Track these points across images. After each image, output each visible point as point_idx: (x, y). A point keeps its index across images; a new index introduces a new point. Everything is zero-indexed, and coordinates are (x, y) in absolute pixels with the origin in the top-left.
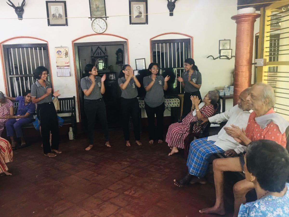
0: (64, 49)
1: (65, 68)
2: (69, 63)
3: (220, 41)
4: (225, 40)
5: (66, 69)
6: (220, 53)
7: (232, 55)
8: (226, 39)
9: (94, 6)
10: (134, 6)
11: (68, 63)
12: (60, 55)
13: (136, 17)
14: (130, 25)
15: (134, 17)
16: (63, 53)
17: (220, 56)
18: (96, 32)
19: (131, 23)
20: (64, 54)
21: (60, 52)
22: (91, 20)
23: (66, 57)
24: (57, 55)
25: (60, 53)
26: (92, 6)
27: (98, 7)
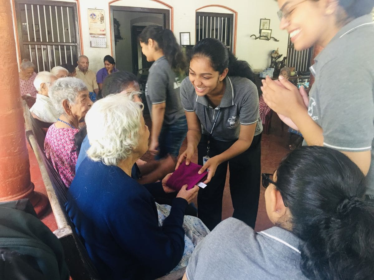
0: (99, 12)
1: (100, 36)
2: (105, 31)
3: (261, 19)
4: (265, 19)
5: (101, 38)
6: (260, 32)
7: (271, 36)
8: (266, 19)
11: (103, 31)
12: (95, 19)
16: (97, 17)
17: (260, 36)
20: (99, 19)
21: (95, 15)
23: (101, 23)
24: (91, 20)
25: (94, 17)
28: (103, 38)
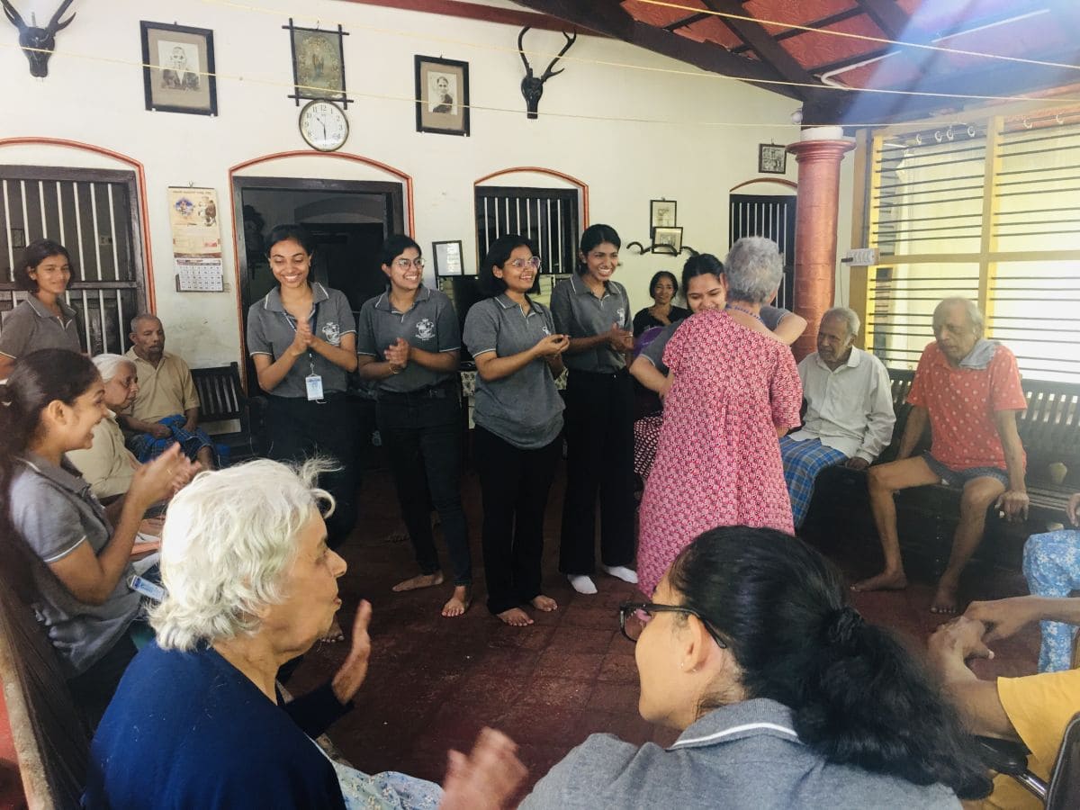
0: (201, 195)
1: (206, 261)
2: (219, 246)
3: (652, 202)
4: (664, 201)
5: (208, 264)
6: (653, 235)
7: (683, 245)
8: (667, 199)
9: (309, 62)
10: (430, 74)
11: (214, 245)
12: (189, 214)
13: (436, 110)
14: (419, 133)
15: (431, 110)
16: (197, 210)
17: (654, 246)
18: (312, 147)
19: (420, 128)
20: (203, 214)
21: (189, 204)
22: (298, 105)
23: (209, 225)
24: (177, 216)
25: (188, 209)
26: (300, 58)
27: (321, 66)
28: (214, 264)
